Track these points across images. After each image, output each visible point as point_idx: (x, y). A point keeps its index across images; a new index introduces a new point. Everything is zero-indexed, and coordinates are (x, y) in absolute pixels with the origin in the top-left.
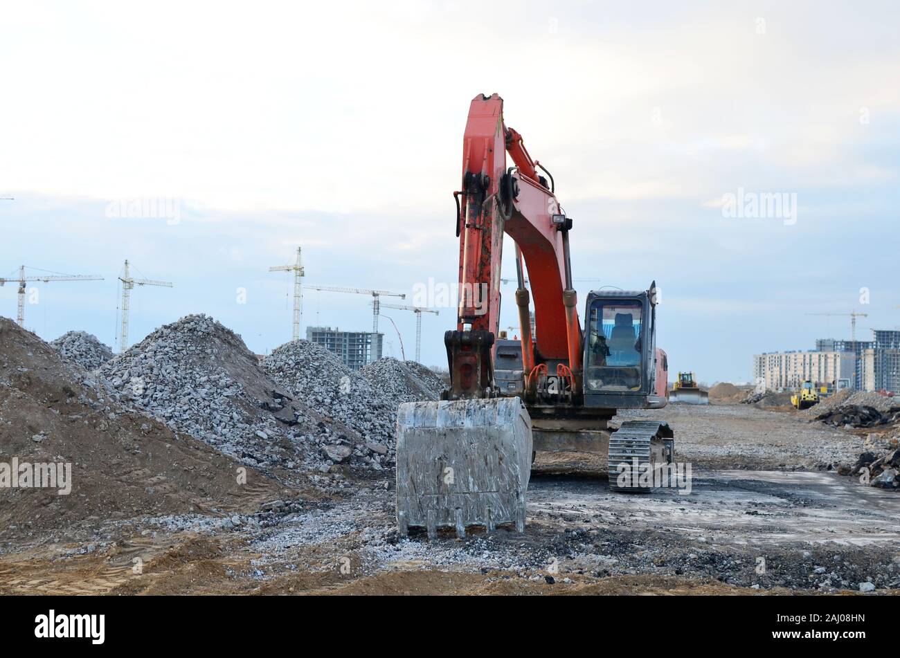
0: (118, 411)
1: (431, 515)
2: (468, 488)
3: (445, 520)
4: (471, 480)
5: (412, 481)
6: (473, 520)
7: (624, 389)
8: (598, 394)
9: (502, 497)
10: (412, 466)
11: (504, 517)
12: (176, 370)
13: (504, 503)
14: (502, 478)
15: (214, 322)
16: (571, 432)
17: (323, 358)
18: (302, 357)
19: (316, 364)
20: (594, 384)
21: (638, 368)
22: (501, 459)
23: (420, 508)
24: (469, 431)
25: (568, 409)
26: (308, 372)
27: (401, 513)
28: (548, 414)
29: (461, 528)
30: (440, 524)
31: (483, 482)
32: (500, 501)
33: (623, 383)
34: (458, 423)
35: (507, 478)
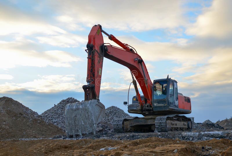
0: (33, 118)
1: (74, 131)
2: (82, 124)
3: (77, 133)
4: (82, 121)
5: (69, 123)
6: (83, 132)
7: (163, 105)
8: (156, 107)
9: (90, 126)
10: (69, 119)
11: (91, 130)
12: (61, 111)
13: (90, 127)
14: (89, 120)
15: (75, 99)
16: (153, 119)
17: (117, 110)
18: (112, 110)
19: (115, 112)
20: (155, 104)
21: (166, 99)
22: (89, 115)
23: (71, 130)
24: (81, 109)
25: (152, 112)
26: (113, 114)
27: (67, 131)
28: (147, 114)
29: (81, 134)
30: (76, 134)
31: (85, 122)
32: (89, 127)
33: (162, 104)
34: (79, 107)
35: (90, 120)
